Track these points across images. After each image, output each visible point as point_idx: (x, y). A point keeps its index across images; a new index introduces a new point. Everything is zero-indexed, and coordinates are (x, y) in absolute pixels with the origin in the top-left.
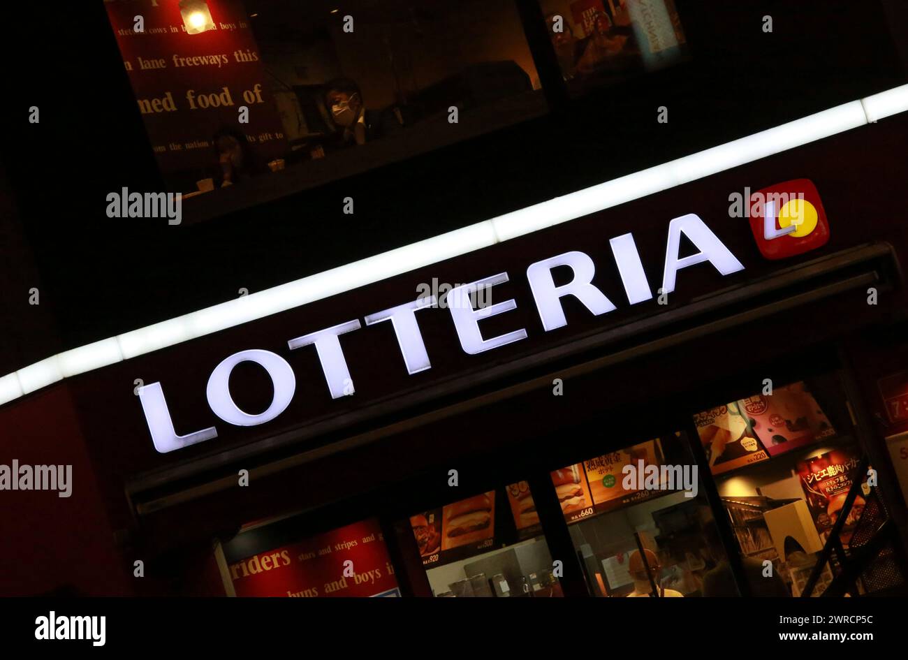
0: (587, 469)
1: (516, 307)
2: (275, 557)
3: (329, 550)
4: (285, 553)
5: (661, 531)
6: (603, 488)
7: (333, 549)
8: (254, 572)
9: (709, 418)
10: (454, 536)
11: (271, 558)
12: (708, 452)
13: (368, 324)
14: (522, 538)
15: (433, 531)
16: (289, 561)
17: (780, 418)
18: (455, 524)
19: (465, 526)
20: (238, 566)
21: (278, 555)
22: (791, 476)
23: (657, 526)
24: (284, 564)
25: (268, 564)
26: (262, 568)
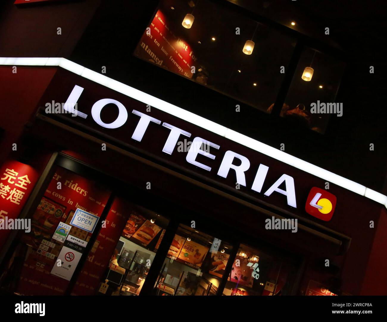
0: (183, 247)
1: (214, 159)
2: (82, 190)
3: (100, 204)
4: (86, 192)
5: (187, 278)
6: (183, 255)
8: (72, 188)
9: (223, 259)
10: (138, 235)
11: (81, 190)
12: (215, 267)
13: (163, 125)
14: (154, 251)
15: (134, 230)
16: (85, 195)
17: (241, 273)
18: (141, 233)
19: (143, 236)
20: (69, 182)
21: (84, 191)
22: (230, 289)
23: (187, 276)
24: (83, 195)
25: (78, 190)
26: (76, 189)
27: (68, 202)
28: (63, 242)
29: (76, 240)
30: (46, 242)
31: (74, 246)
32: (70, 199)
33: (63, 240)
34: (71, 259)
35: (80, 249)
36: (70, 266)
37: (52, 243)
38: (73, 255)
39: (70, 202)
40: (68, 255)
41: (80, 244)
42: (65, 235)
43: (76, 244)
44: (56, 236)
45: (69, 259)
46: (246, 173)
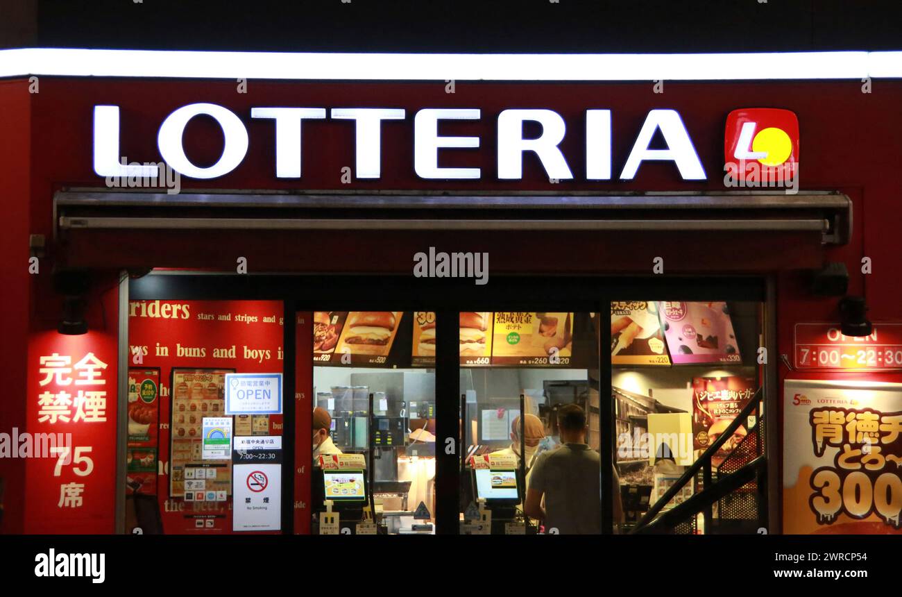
0: (496, 320)
1: (478, 146)
2: (176, 307)
3: (228, 318)
4: (187, 307)
6: (506, 343)
7: (233, 318)
8: (151, 315)
9: (627, 309)
10: (350, 343)
11: (172, 308)
12: (615, 341)
13: (333, 117)
14: (413, 365)
15: (332, 332)
16: (188, 315)
17: (693, 330)
18: (356, 332)
19: (364, 337)
20: (138, 305)
21: (179, 307)
22: (685, 387)
23: (545, 395)
24: (183, 317)
25: (168, 313)
26: (160, 313)
27: (158, 354)
28: (230, 457)
29: (253, 442)
30: (193, 474)
31: (257, 456)
32: (158, 344)
33: (226, 454)
34: (261, 485)
35: (272, 456)
36: (266, 500)
37: (208, 470)
38: (263, 476)
39: (160, 350)
40: (252, 481)
41: (266, 446)
42: (227, 441)
43: (259, 450)
44: (210, 452)
45: (258, 488)
46: (561, 146)
